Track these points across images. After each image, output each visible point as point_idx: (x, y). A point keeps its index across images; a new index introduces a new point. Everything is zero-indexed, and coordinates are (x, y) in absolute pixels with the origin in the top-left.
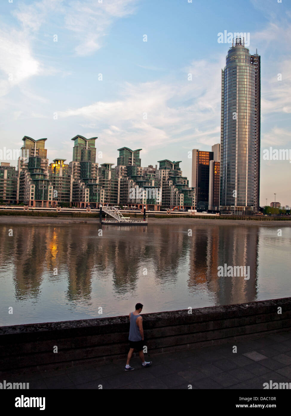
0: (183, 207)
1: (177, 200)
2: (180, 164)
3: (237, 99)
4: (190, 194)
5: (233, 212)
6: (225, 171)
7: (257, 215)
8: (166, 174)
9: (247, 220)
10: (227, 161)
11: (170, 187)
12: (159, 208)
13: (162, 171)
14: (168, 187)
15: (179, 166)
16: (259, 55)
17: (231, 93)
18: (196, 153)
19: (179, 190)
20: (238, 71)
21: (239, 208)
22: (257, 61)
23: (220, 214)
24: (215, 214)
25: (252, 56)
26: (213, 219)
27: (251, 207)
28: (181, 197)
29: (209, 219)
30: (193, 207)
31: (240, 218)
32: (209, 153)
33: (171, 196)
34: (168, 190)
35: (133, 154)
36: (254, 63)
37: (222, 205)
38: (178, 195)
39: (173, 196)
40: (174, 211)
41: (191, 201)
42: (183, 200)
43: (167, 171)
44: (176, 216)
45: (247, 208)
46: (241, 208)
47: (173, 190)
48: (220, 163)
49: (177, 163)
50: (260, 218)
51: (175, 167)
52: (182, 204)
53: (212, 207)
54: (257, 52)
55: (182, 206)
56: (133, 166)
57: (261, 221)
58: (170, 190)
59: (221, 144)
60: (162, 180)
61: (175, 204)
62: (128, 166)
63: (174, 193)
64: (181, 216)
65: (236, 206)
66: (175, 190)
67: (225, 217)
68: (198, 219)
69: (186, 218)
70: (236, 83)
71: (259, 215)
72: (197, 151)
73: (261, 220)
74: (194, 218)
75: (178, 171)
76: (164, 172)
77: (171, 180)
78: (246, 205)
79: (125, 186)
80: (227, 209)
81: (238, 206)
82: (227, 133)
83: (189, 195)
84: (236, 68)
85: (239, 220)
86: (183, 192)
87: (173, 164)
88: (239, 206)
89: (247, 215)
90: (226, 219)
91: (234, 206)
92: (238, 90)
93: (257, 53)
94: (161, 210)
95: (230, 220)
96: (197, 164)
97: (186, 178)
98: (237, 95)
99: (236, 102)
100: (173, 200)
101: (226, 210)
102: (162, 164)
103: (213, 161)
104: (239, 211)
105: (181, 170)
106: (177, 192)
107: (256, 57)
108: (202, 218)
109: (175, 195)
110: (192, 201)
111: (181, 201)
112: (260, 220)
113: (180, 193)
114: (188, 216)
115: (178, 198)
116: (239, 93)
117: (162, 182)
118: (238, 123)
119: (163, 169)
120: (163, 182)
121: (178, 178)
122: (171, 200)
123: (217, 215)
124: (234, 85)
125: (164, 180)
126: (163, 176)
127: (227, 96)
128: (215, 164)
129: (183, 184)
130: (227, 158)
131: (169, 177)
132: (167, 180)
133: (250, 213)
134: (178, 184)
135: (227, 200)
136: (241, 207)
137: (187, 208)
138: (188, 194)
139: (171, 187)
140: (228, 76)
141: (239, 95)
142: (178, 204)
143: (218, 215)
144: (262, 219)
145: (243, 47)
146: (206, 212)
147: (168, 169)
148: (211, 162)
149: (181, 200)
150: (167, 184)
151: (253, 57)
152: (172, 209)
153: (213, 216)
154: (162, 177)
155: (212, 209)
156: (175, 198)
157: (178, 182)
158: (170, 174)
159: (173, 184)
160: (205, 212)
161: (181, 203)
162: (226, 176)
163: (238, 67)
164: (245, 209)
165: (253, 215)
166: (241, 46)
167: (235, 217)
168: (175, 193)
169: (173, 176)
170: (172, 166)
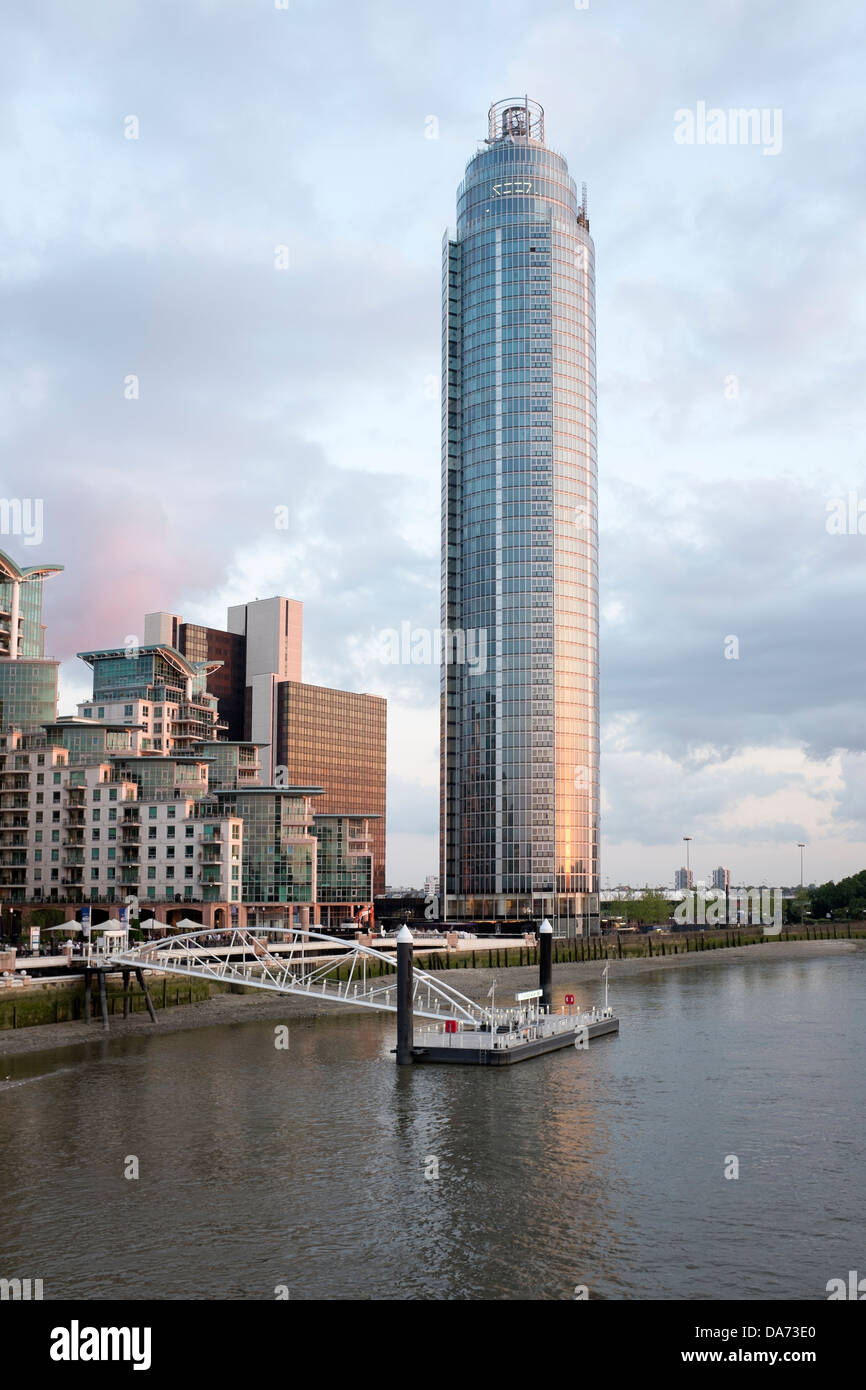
4: (352, 840)
35: (17, 588)
41: (363, 877)
43: (165, 712)
56: (14, 665)
70: (548, 308)
76: (146, 711)
81: (563, 891)
87: (187, 673)
102: (118, 669)
103: (277, 677)
123: (529, 941)
124: (538, 301)
126: (148, 736)
138: (349, 838)
140: (498, 267)
147: (172, 697)
158: (180, 727)
169: (198, 738)
170: (180, 682)
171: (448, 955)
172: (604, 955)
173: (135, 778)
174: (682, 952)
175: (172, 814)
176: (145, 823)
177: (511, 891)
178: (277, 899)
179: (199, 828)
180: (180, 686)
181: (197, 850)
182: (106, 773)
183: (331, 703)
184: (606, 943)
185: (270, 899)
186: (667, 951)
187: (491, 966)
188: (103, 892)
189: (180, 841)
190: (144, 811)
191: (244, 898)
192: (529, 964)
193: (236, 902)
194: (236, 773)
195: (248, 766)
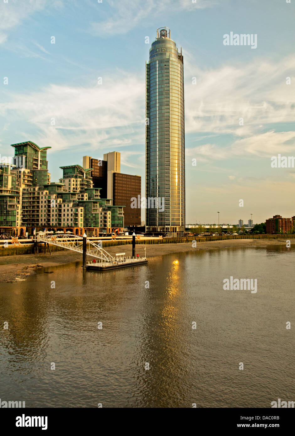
0: (111, 230)
1: (100, 220)
4: (119, 212)
8: (77, 185)
13: (72, 179)
17: (161, 90)
19: (101, 206)
23: (163, 237)
28: (108, 216)
35: (40, 153)
37: (150, 225)
38: (103, 213)
41: (122, 221)
42: (110, 220)
43: (78, 181)
44: (121, 243)
46: (176, 228)
49: (88, 171)
51: (87, 175)
52: (110, 225)
55: (109, 228)
56: (39, 171)
62: (33, 170)
65: (171, 227)
67: (167, 240)
70: (169, 80)
75: (91, 182)
76: (74, 181)
77: (86, 192)
78: (181, 225)
79: (32, 200)
81: (173, 225)
83: (119, 214)
84: (169, 62)
86: (109, 208)
87: (84, 172)
91: (169, 227)
92: (170, 87)
102: (67, 171)
103: (113, 172)
104: (173, 232)
106: (100, 210)
111: (108, 222)
113: (104, 210)
115: (103, 218)
119: (72, 177)
121: (96, 190)
123: (160, 238)
126: (74, 187)
131: (81, 188)
136: (175, 226)
138: (118, 212)
140: (157, 70)
147: (80, 177)
148: (111, 172)
149: (108, 220)
157: (96, 196)
158: (81, 185)
164: (179, 230)
169: (86, 187)
170: (83, 174)
172: (182, 242)
173: (62, 197)
174: (205, 241)
175: (68, 206)
176: (63, 208)
177: (160, 225)
178: (91, 227)
179: (74, 210)
180: (82, 175)
181: (73, 215)
182: (55, 196)
183: (126, 178)
184: (183, 239)
185: (90, 226)
186: (200, 241)
187: (149, 244)
188: (54, 224)
189: (70, 213)
190: (63, 205)
191: (84, 226)
192: (160, 244)
193: (81, 227)
194: (94, 196)
195: (97, 194)
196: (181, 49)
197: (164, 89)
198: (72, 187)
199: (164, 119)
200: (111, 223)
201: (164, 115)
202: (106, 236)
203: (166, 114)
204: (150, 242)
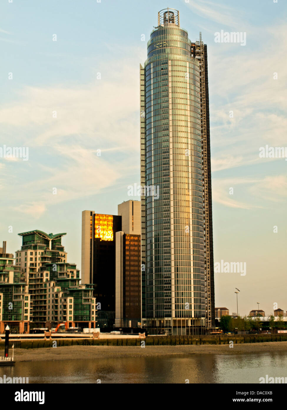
0: (73, 324)
1: (59, 310)
2: (63, 238)
3: (171, 118)
4: (86, 298)
5: (170, 330)
6: (151, 252)
7: (213, 334)
8: (36, 258)
9: (197, 344)
10: (153, 233)
11: (46, 285)
12: (29, 327)
13: (29, 252)
14: (41, 285)
15: (60, 243)
16: (204, 43)
17: (158, 107)
18: (89, 217)
19: (63, 289)
20: (170, 68)
21: (179, 321)
22: (203, 53)
23: (146, 335)
24: (138, 335)
25: (192, 44)
26: (134, 345)
27: (202, 318)
28: (69, 304)
29: (127, 345)
30: (92, 324)
31: (184, 341)
32: (112, 218)
33: (47, 302)
34: (41, 290)
36: (197, 57)
37: (147, 317)
38: (63, 300)
39: (51, 301)
40: (57, 332)
41: (88, 312)
42: (72, 310)
43: (38, 253)
44: (62, 343)
45: (194, 320)
46: (183, 321)
47: (51, 290)
48: (139, 236)
49: (57, 237)
50: (218, 339)
51: (54, 244)
52: (71, 317)
53: (122, 322)
54: (201, 37)
55: (71, 321)
57: (222, 345)
58: (45, 290)
59: (142, 200)
60: (28, 270)
61: (56, 318)
63: (55, 295)
64: (73, 343)
65: (175, 319)
66: (56, 289)
67: (156, 340)
68: (105, 347)
69: (82, 346)
70: (168, 91)
71: (216, 334)
72: (91, 215)
73: (222, 343)
74: (98, 345)
75: (61, 253)
76: (32, 254)
77: (47, 270)
78: (193, 316)
80: (158, 324)
81: (178, 317)
82: (153, 180)
83: (85, 300)
84: (167, 63)
85: (182, 344)
86: (72, 293)
87: (49, 239)
88: (181, 317)
89: (195, 334)
90: (158, 344)
91: (170, 319)
92: (170, 101)
93: (201, 39)
94: (31, 332)
95: (166, 346)
96: (91, 240)
97: (74, 266)
98: (171, 112)
99: (168, 124)
100: (51, 310)
101: (156, 327)
102: (27, 239)
103: (123, 233)
104: (179, 327)
105: (65, 250)
106: (60, 295)
107: (199, 46)
108: (114, 345)
109: (57, 301)
110: (90, 312)
111: (68, 312)
112: (220, 344)
113: (65, 295)
114: (86, 342)
115: (62, 306)
116: (173, 109)
117: (28, 275)
118: (173, 161)
119: (30, 248)
120: (31, 275)
121: (62, 266)
122: (47, 310)
124: (164, 94)
125: (32, 270)
126: (32, 262)
127: (152, 113)
128: (126, 238)
129: (70, 278)
130: (153, 227)
131: (43, 264)
132: (37, 270)
133: (200, 330)
134: (60, 277)
135: (157, 307)
136: (183, 319)
137: (83, 326)
138: (83, 298)
139: (48, 285)
140: (152, 77)
141: (173, 112)
142: (62, 318)
143: (142, 337)
144: (222, 341)
145: (177, 27)
146: (119, 332)
147: (41, 248)
148: (119, 234)
149: (68, 310)
150: (39, 277)
151: (194, 47)
152: (54, 329)
153: (133, 339)
154: (28, 265)
155: (122, 324)
156: (56, 306)
157: (61, 274)
158: (43, 258)
159: (52, 279)
160: (116, 332)
161: (68, 316)
162: (154, 260)
163: (170, 62)
164: (192, 324)
165: (205, 334)
166: (173, 25)
167: (174, 340)
168: (57, 296)
169: (50, 262)
170: (47, 242)
171: (93, 341)
177: (158, 317)
180: (46, 244)
187: (117, 345)
194: (57, 274)
195: (63, 272)
196: (201, 35)
197: (161, 106)
198: (29, 263)
199: (161, 152)
200: (74, 314)
201: (161, 146)
202: (35, 333)
203: (164, 144)
204: (118, 343)
